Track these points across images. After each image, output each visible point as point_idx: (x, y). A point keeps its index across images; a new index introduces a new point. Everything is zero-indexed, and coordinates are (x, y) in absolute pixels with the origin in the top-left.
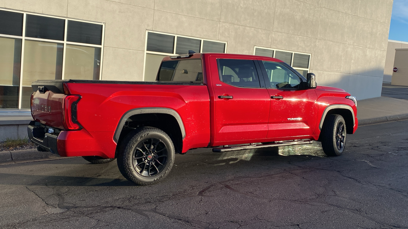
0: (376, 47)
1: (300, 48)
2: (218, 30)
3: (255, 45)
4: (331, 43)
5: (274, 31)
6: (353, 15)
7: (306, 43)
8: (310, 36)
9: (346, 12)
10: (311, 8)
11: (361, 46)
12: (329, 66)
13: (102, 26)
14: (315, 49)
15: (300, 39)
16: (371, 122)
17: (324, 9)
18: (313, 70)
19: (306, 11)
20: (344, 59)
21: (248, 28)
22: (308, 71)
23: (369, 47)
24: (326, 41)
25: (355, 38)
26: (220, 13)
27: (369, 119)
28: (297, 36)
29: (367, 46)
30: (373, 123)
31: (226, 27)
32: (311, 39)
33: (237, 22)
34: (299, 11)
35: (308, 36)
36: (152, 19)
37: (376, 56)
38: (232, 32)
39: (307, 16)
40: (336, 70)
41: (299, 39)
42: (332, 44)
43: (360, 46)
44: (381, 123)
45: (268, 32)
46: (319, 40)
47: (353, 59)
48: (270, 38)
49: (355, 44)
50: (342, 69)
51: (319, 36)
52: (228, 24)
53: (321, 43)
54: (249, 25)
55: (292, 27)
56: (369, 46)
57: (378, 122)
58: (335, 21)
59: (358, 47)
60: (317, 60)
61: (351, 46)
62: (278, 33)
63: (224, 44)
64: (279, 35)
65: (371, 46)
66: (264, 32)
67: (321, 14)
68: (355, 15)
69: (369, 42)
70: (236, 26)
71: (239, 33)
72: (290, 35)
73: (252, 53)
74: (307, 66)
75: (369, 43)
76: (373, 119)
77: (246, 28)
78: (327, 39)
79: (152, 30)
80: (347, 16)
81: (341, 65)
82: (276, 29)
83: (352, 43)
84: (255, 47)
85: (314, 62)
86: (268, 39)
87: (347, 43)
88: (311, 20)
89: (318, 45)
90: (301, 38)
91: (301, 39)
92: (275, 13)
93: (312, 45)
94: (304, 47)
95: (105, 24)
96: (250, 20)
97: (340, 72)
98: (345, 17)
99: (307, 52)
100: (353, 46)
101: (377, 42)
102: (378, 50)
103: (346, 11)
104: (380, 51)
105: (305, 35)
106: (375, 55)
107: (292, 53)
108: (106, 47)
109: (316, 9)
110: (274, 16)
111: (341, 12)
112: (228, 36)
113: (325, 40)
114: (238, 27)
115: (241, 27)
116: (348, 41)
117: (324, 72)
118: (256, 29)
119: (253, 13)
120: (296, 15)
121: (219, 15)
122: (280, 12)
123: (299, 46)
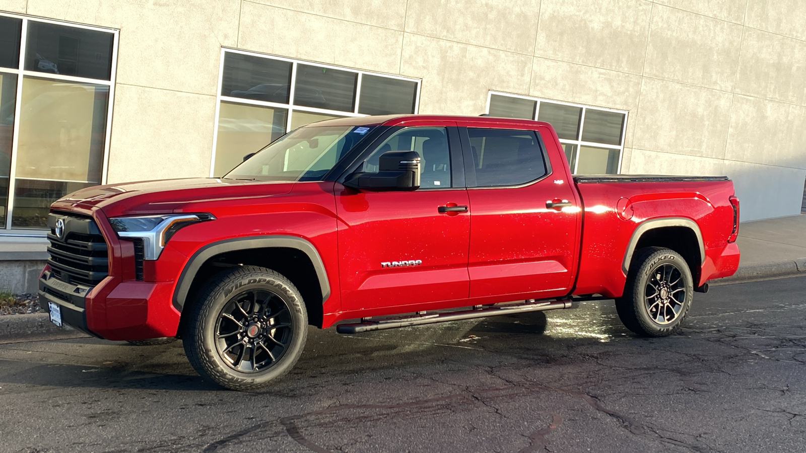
0: (790, 98)
1: (601, 98)
2: (399, 51)
3: (490, 88)
4: (678, 86)
5: (537, 55)
6: (733, 22)
7: (615, 84)
8: (626, 69)
9: (715, 15)
10: (629, 4)
11: (752, 95)
12: (673, 141)
13: (113, 35)
14: (637, 101)
15: (601, 76)
16: (755, 274)
17: (660, 7)
18: (633, 150)
19: (616, 11)
20: (708, 124)
21: (471, 49)
22: (620, 150)
23: (772, 98)
24: (665, 82)
25: (738, 76)
26: (404, 11)
27: (751, 267)
28: (594, 69)
29: (768, 96)
30: (761, 277)
31: (419, 44)
32: (628, 76)
33: (445, 33)
34: (598, 11)
35: (621, 69)
36: (237, 23)
37: (789, 118)
38: (433, 56)
39: (618, 22)
40: (690, 149)
41: (599, 77)
42: (681, 89)
43: (748, 94)
44: (780, 277)
45: (523, 59)
46: (648, 80)
47: (733, 125)
48: (526, 72)
49: (738, 90)
50: (704, 147)
51: (647, 70)
52: (423, 38)
53: (653, 86)
54: (474, 43)
55: (581, 48)
56: (771, 96)
57: (775, 275)
58: (688, 35)
59: (745, 97)
60: (642, 127)
61: (726, 95)
62: (546, 61)
63: (414, 85)
64: (548, 67)
65: (777, 96)
66: (511, 59)
67: (655, 20)
68: (739, 23)
69: (773, 87)
70: (442, 43)
71: (451, 60)
72: (577, 66)
73: (483, 106)
74: (619, 139)
75: (772, 90)
76: (762, 266)
77: (468, 48)
78: (667, 76)
79: (236, 47)
80: (719, 26)
81: (703, 139)
82: (542, 52)
83: (730, 88)
84: (490, 93)
85: (634, 131)
86: (523, 75)
87: (718, 88)
88: (629, 32)
89: (644, 92)
90: (603, 74)
91: (603, 76)
92: (541, 14)
93: (631, 90)
94: (609, 94)
95: (120, 32)
96: (478, 30)
97: (699, 155)
98: (712, 28)
99: (618, 107)
100: (732, 96)
101: (791, 87)
102: (794, 106)
103: (715, 12)
104: (798, 107)
105: (613, 67)
106: (787, 117)
107: (581, 109)
108: (121, 85)
109: (641, 8)
110: (537, 21)
111: (702, 16)
112: (425, 65)
113: (663, 80)
114: (449, 44)
115: (455, 44)
116: (718, 82)
117: (660, 154)
118: (492, 51)
119: (486, 15)
120: (591, 21)
121: (402, 17)
122: (552, 12)
123: (598, 92)
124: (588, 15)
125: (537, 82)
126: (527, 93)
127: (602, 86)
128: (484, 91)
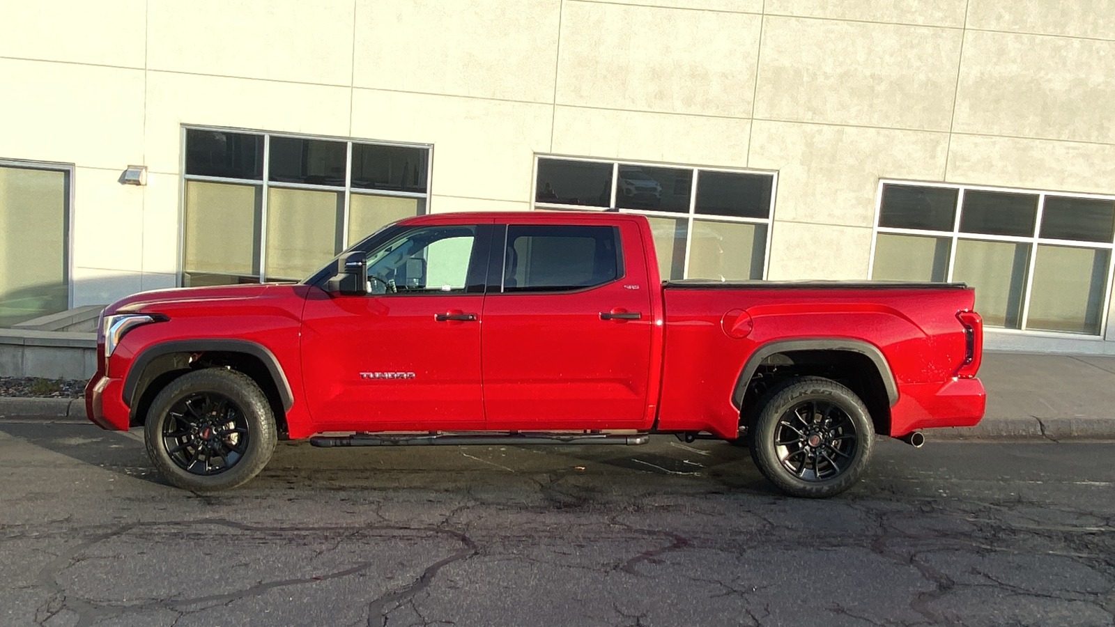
3: (881, 176)
5: (956, 131)
7: (1097, 162)
15: (1070, 151)
19: (1094, 63)
26: (751, 96)
28: (1056, 143)
33: (810, 116)
34: (1060, 66)
38: (793, 144)
39: (1098, 78)
41: (1067, 153)
45: (932, 137)
48: (939, 152)
52: (780, 124)
54: (855, 122)
55: (1032, 117)
62: (973, 138)
63: (767, 179)
64: (976, 144)
66: (914, 138)
70: (808, 128)
71: (820, 146)
72: (1026, 141)
77: (846, 131)
82: (963, 126)
84: (882, 182)
86: (933, 157)
94: (1087, 175)
96: (860, 107)
99: (1101, 190)
105: (1094, 139)
107: (1036, 197)
114: (816, 127)
115: (826, 128)
118: (883, 131)
119: (872, 89)
120: (1049, 81)
121: (749, 103)
122: (979, 75)
123: (1066, 173)
124: (1042, 73)
125: (958, 164)
126: (942, 179)
127: (1073, 165)
128: (872, 179)
